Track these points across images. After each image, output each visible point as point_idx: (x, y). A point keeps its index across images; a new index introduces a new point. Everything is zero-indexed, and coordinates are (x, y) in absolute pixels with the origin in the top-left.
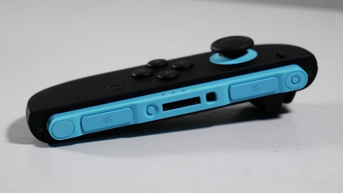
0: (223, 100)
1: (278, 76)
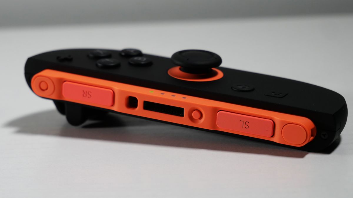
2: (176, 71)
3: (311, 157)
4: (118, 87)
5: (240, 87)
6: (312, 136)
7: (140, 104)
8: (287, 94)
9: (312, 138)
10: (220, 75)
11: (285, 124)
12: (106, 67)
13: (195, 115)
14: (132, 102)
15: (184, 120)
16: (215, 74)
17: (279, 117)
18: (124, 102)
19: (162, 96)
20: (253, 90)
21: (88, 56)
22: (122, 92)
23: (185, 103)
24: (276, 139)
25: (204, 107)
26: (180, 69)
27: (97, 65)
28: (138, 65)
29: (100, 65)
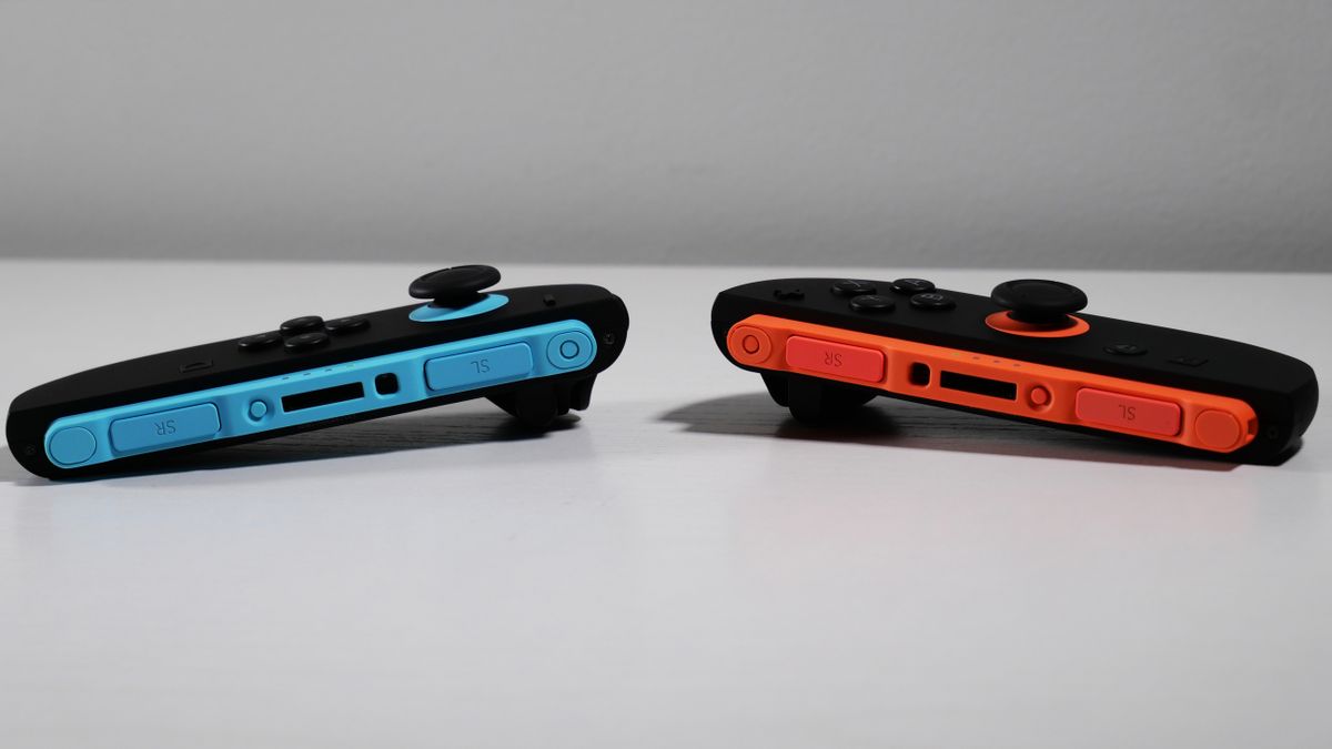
0: (413, 390)
1: (531, 341)
2: (1000, 320)
3: (1245, 471)
4: (891, 345)
5: (1121, 347)
6: (1249, 433)
7: (934, 377)
8: (1207, 361)
9: (1250, 437)
10: (1082, 327)
11: (1201, 411)
12: (867, 309)
13: (1037, 396)
14: (919, 373)
15: (1016, 407)
16: (1073, 324)
17: (1189, 399)
18: (904, 373)
19: (975, 362)
20: (1143, 353)
21: (832, 290)
22: (899, 355)
23: (1016, 375)
24: (1184, 441)
25: (1054, 382)
26: (1008, 315)
27: (850, 306)
28: (928, 308)
29: (856, 305)
